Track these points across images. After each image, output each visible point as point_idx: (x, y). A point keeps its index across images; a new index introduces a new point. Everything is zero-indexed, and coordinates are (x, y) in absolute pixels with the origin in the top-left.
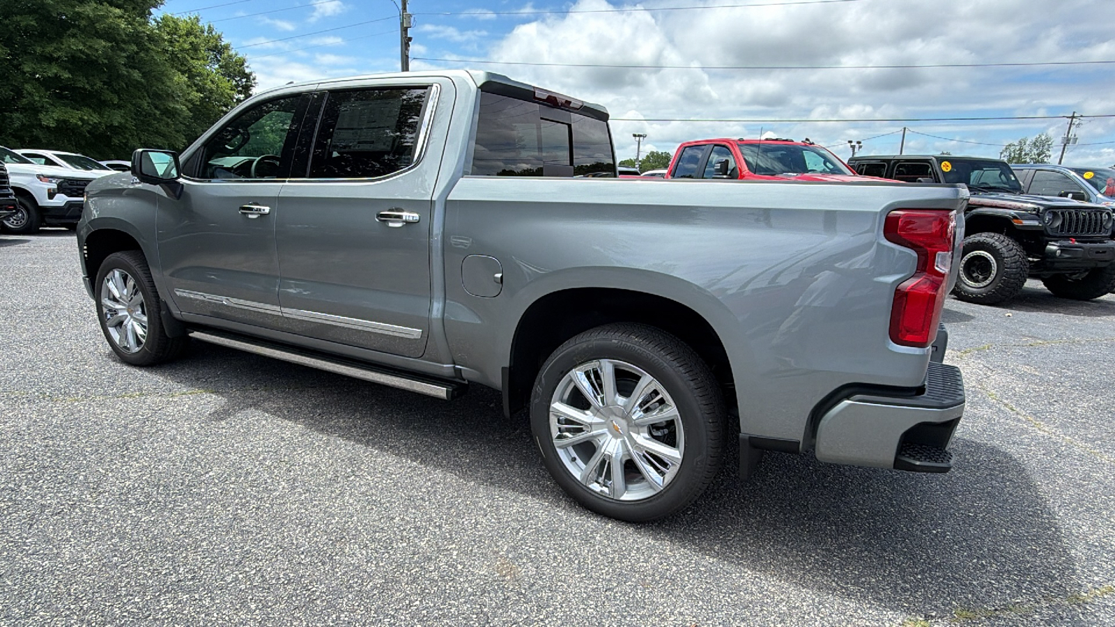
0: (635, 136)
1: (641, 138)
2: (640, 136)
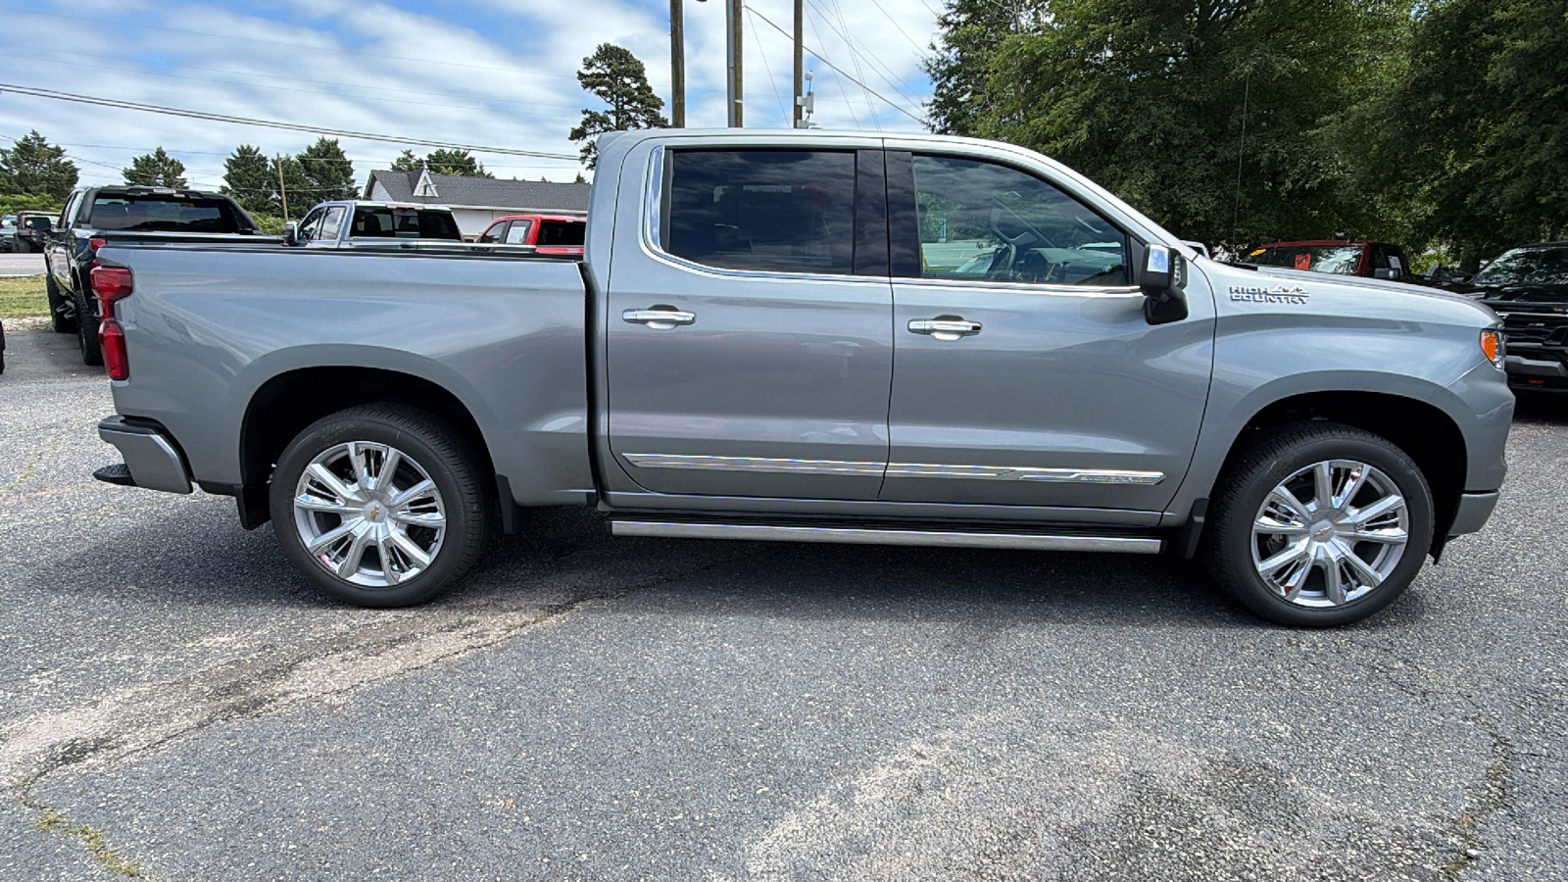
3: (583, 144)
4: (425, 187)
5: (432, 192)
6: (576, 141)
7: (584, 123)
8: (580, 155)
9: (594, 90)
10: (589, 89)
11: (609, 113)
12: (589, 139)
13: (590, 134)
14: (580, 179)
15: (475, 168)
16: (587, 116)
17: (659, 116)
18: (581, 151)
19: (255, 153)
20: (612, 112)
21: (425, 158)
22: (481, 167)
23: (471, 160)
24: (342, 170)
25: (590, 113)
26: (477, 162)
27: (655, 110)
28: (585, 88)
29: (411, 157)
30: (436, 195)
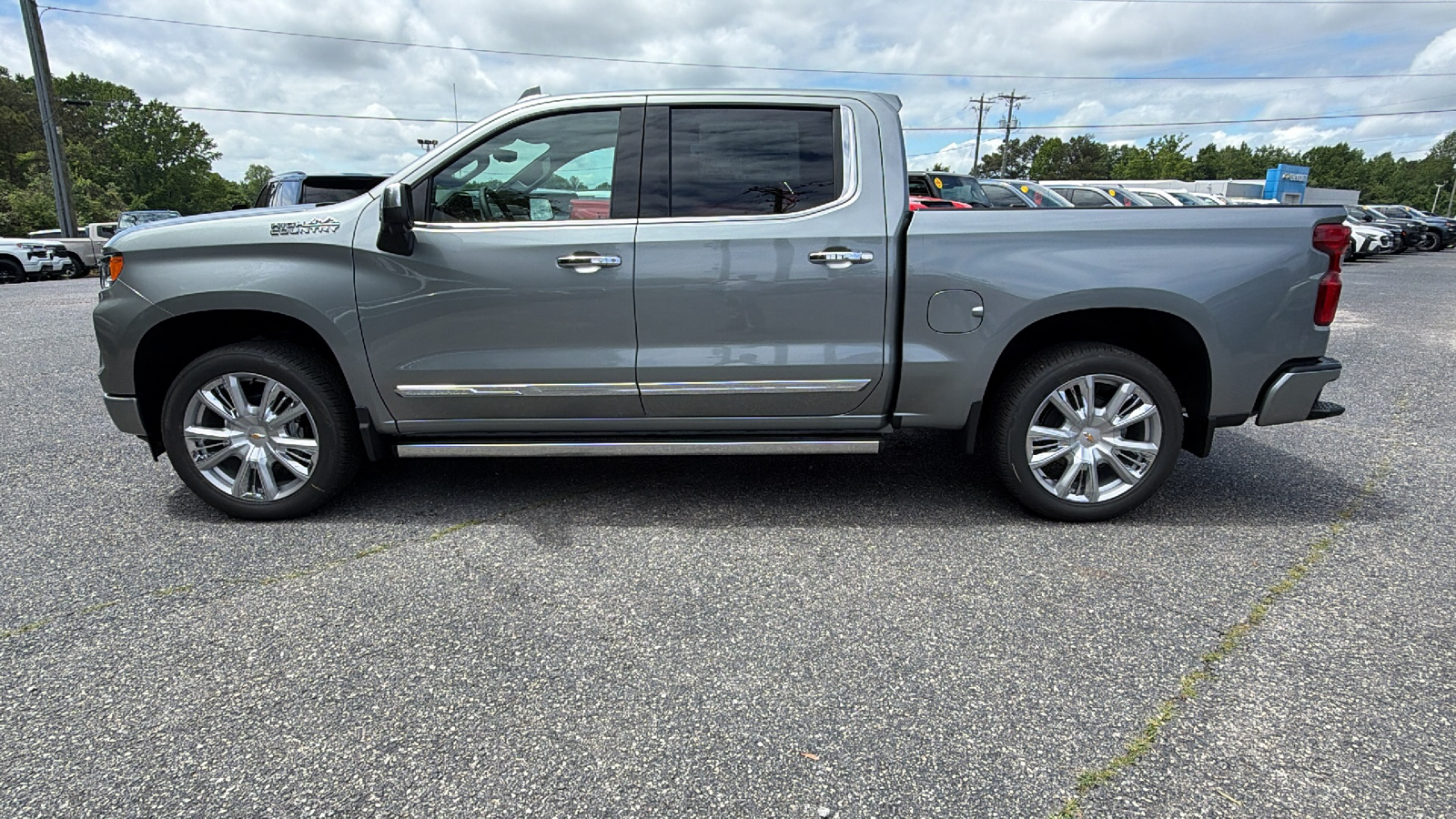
0: (420, 142)
1: (431, 146)
2: (428, 142)
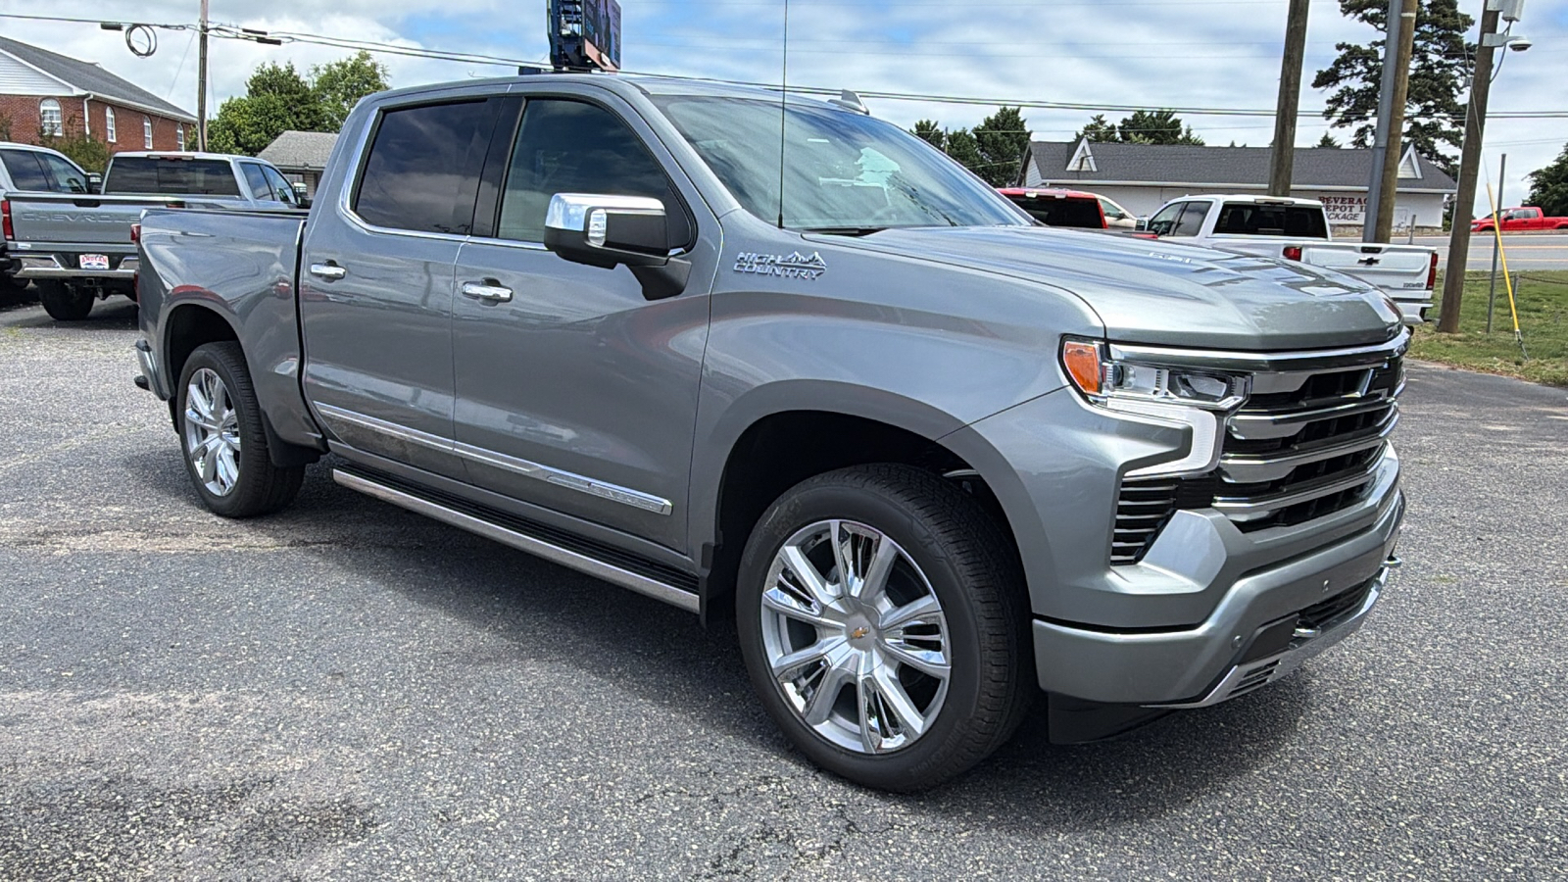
3: (1332, 91)
4: (1082, 159)
5: (1090, 165)
6: (1322, 88)
7: (1337, 63)
8: (1326, 107)
9: (1360, 15)
10: (1351, 15)
11: (1376, 44)
12: (1342, 84)
13: (1345, 77)
14: (1327, 142)
15: (1179, 132)
16: (1344, 51)
17: (1461, 42)
18: (1328, 102)
19: (933, 128)
20: (1382, 43)
21: (1118, 124)
22: (1188, 132)
23: (1177, 123)
24: (1019, 143)
25: (1348, 47)
26: (1183, 126)
27: (1456, 33)
28: (1346, 13)
29: (1102, 123)
30: (1094, 169)
